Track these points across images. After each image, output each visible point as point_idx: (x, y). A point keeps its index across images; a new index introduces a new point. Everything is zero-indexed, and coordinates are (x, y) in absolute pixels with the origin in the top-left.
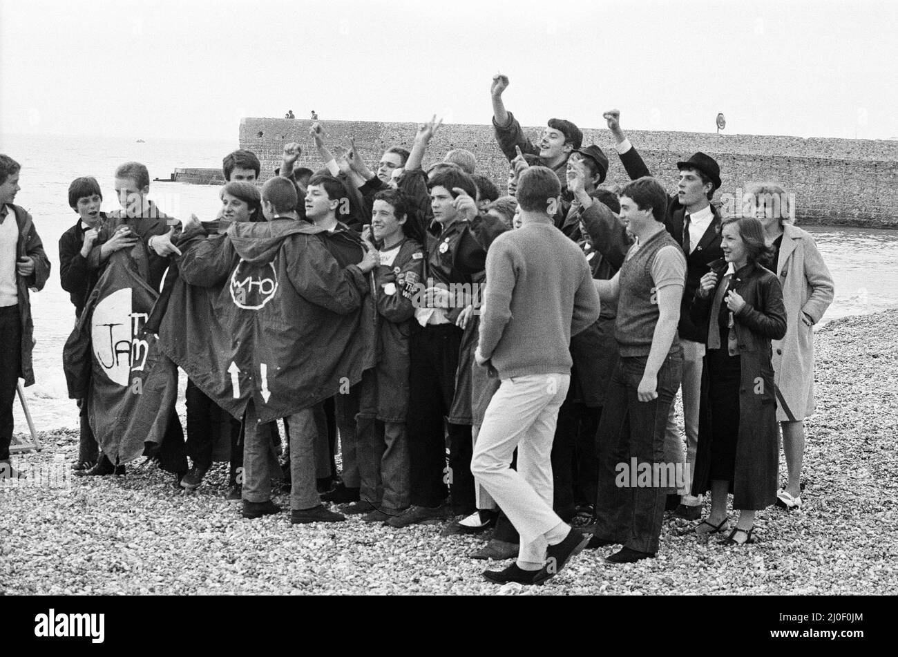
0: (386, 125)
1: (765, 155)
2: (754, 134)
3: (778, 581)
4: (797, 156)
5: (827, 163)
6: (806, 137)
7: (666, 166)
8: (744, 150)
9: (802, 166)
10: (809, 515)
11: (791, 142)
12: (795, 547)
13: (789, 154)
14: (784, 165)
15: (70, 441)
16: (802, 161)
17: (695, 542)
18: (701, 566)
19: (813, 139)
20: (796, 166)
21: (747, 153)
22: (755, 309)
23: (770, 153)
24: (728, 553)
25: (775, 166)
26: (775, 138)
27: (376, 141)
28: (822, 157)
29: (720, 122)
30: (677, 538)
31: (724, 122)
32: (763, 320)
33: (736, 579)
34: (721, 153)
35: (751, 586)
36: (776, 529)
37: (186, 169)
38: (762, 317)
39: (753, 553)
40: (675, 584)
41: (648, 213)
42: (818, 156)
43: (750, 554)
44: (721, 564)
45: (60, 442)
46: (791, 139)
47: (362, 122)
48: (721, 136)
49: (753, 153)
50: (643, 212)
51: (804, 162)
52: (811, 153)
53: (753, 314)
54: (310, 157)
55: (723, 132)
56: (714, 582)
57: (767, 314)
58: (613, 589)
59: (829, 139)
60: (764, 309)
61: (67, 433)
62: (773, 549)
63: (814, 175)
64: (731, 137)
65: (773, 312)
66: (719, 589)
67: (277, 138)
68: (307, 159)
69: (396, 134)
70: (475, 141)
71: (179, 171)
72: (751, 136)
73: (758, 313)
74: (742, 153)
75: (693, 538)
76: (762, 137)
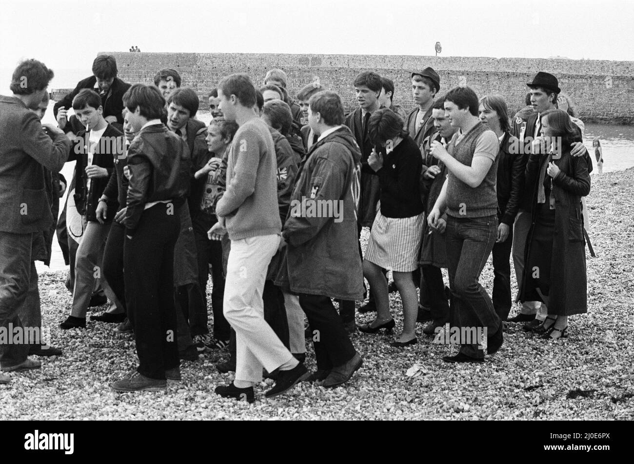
0: (201, 55)
1: (470, 71)
2: (462, 56)
3: (593, 363)
4: (493, 71)
5: (515, 75)
6: (499, 58)
7: (401, 80)
8: (456, 68)
9: (497, 78)
10: (594, 317)
11: (489, 61)
12: (594, 339)
13: (487, 70)
14: (484, 78)
15: (53, 281)
16: (496, 74)
17: (524, 338)
18: (537, 354)
19: (504, 59)
20: (492, 78)
21: (458, 70)
22: (567, 175)
23: (474, 69)
24: (551, 344)
25: (477, 78)
26: (477, 58)
27: (195, 66)
28: (510, 71)
29: (438, 48)
30: (512, 335)
31: (441, 48)
32: (572, 183)
33: (565, 362)
34: (439, 70)
35: (577, 366)
36: (576, 327)
37: (60, 90)
38: (572, 181)
39: (568, 344)
40: (525, 366)
41: (466, 111)
42: (508, 71)
43: (566, 344)
44: (549, 352)
45: (46, 282)
46: (489, 59)
47: (184, 54)
48: (439, 58)
49: (462, 69)
50: (462, 111)
51: (498, 75)
52: (503, 69)
53: (565, 179)
54: (148, 79)
55: (439, 55)
56: (550, 364)
57: (576, 179)
58: (485, 371)
59: (515, 59)
60: (574, 176)
61: (49, 276)
62: (580, 341)
63: (505, 83)
64: (446, 59)
65: (580, 177)
66: (555, 369)
67: (124, 66)
68: (146, 80)
69: (209, 61)
70: (265, 65)
71: (54, 91)
72: (460, 57)
73: (569, 178)
74: (454, 70)
75: (522, 335)
76: (468, 58)
